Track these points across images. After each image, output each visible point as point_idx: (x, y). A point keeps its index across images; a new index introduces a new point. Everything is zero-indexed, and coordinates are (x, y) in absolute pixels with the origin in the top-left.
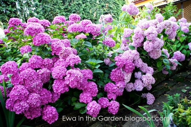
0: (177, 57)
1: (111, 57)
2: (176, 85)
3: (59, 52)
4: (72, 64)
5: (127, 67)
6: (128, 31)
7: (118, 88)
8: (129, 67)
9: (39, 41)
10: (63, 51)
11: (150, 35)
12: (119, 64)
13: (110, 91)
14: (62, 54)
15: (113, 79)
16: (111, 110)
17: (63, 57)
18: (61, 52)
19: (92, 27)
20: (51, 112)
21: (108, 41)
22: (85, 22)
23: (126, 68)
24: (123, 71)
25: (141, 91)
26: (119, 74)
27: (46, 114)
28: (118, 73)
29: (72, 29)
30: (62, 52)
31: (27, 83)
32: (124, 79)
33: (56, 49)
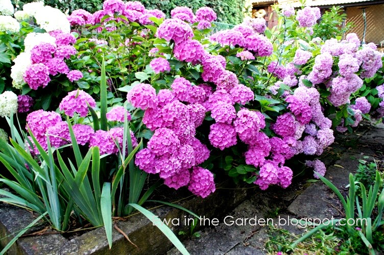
0: (361, 106)
1: (275, 94)
2: (346, 151)
3: (218, 77)
4: (243, 101)
5: (304, 114)
6: (304, 55)
7: (289, 147)
8: (307, 115)
9: (192, 54)
10: (225, 77)
11: (349, 69)
12: (296, 108)
13: (277, 150)
14: (224, 81)
15: (281, 131)
16: (283, 181)
17: (225, 87)
18: (221, 79)
19: (260, 41)
20: (207, 178)
21: (280, 69)
22: (245, 30)
23: (303, 116)
24: (296, 120)
25: (312, 155)
26: (290, 125)
27: (199, 181)
28: (290, 123)
29: (229, 39)
30: (224, 79)
31: (177, 126)
32: (295, 134)
33: (214, 72)
